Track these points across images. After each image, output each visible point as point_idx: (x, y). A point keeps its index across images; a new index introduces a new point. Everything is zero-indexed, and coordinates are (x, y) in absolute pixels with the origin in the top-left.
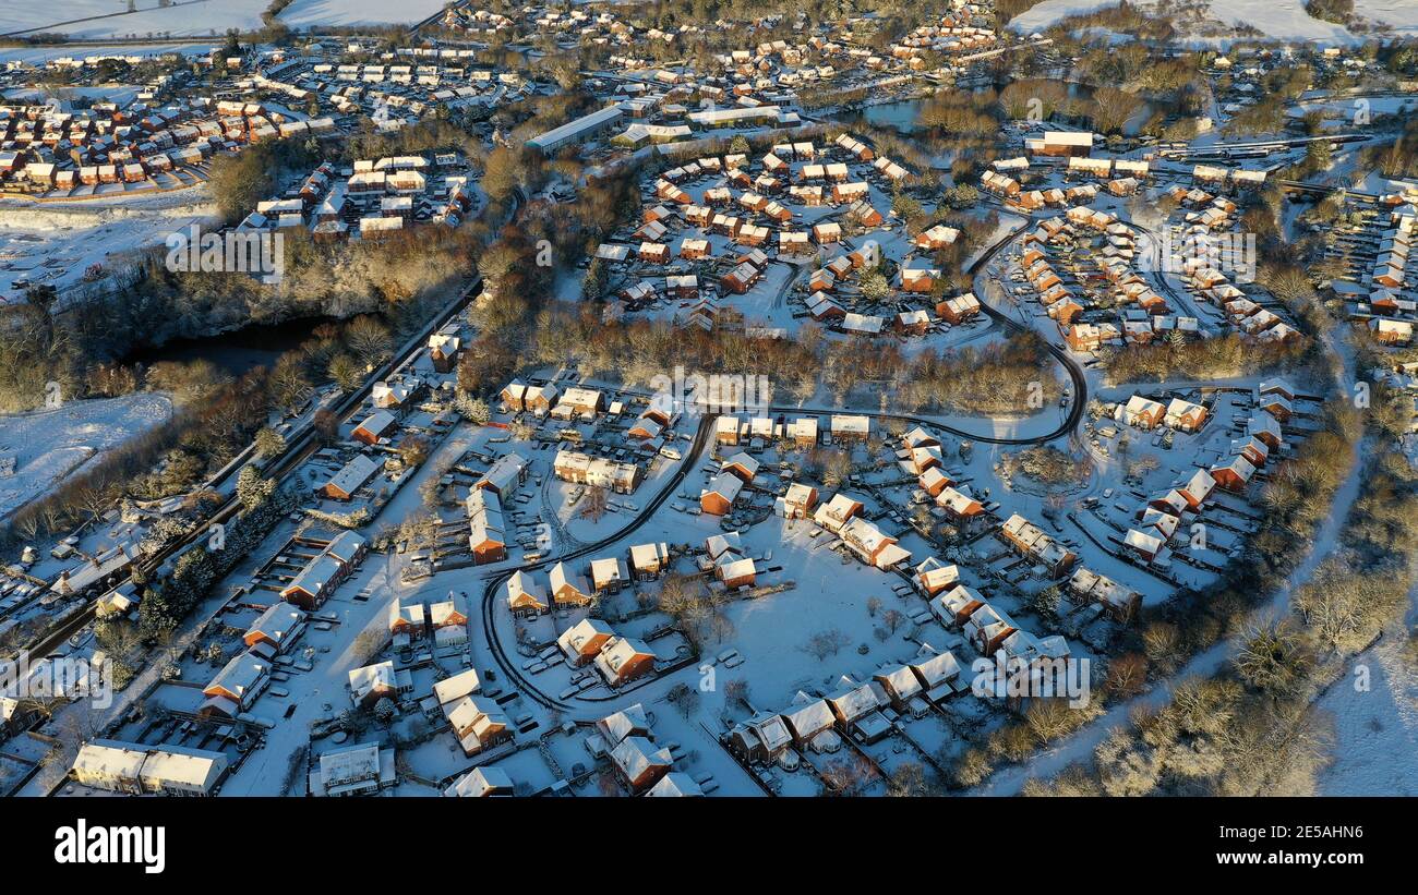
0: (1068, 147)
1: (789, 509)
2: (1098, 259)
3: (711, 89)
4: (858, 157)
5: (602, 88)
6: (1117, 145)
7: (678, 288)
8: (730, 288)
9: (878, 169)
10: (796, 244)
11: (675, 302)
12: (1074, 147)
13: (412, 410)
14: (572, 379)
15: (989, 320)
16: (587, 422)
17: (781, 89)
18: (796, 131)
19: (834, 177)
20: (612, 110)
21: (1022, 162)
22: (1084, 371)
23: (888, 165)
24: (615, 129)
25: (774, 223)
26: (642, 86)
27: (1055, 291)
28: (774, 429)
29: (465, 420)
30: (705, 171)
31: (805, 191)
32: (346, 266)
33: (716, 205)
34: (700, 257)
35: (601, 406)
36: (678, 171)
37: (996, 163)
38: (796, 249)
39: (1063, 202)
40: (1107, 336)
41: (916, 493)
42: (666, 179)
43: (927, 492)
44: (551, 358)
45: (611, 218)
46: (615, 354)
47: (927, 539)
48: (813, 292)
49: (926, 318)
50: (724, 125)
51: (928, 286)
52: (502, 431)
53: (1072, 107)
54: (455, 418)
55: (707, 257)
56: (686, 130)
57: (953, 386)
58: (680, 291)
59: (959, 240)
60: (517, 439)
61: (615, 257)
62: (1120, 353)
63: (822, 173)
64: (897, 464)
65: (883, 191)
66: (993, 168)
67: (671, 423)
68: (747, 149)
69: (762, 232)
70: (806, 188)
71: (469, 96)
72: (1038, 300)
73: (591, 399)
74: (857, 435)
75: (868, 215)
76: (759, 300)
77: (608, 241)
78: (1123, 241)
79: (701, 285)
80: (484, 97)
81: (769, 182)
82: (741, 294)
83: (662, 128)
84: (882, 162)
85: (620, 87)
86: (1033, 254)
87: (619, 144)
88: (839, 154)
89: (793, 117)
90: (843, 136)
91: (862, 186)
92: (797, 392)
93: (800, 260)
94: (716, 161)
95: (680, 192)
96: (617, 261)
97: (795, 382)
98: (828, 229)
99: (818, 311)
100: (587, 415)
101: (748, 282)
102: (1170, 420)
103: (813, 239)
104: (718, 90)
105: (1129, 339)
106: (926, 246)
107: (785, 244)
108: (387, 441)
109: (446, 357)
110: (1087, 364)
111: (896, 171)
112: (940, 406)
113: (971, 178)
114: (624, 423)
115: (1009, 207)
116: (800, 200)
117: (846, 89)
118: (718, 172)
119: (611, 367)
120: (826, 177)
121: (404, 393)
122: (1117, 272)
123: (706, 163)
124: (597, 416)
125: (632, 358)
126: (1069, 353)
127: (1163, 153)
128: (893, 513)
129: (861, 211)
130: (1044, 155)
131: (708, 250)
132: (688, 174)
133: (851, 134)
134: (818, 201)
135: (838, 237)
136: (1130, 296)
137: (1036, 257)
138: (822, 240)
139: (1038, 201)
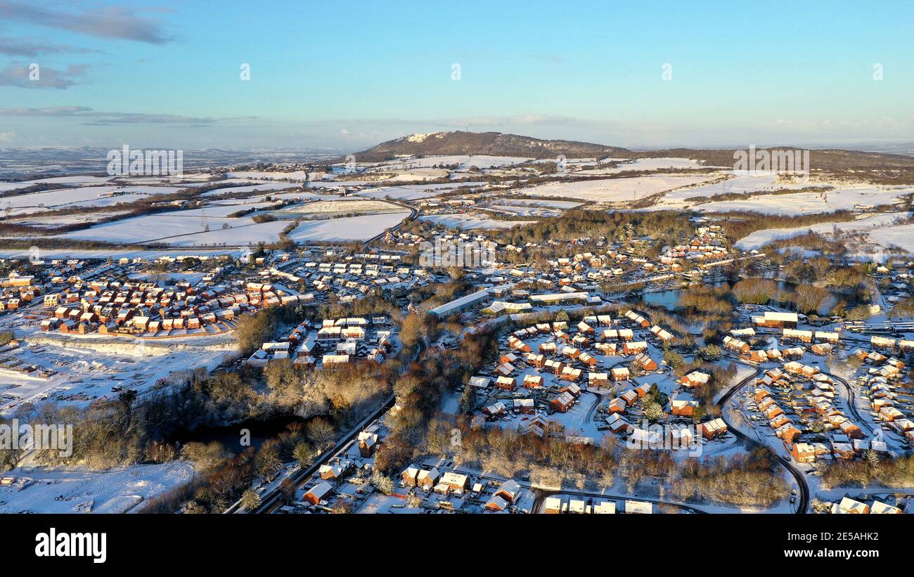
0: (781, 322)
2: (809, 398)
3: (545, 281)
4: (640, 326)
5: (477, 279)
6: (815, 321)
7: (521, 407)
8: (556, 409)
9: (653, 333)
10: (599, 381)
11: (518, 416)
12: (785, 322)
13: (344, 482)
14: (449, 466)
15: (734, 438)
16: (457, 497)
17: (589, 281)
18: (599, 308)
19: (624, 338)
20: (482, 292)
21: (750, 331)
22: (806, 477)
23: (660, 331)
24: (484, 304)
25: (585, 367)
26: (501, 279)
27: (780, 419)
28: (585, 509)
29: (377, 491)
30: (540, 332)
31: (605, 346)
32: (312, 385)
33: (547, 354)
34: (536, 387)
35: (468, 486)
36: (523, 331)
37: (732, 331)
38: (599, 384)
39: (780, 358)
40: (820, 452)
42: (515, 336)
44: (436, 451)
45: (479, 360)
46: (479, 450)
48: (611, 413)
50: (553, 303)
51: (690, 412)
52: (401, 500)
53: (782, 296)
54: (371, 489)
55: (541, 387)
56: (528, 306)
57: (711, 483)
58: (522, 409)
59: (710, 381)
60: (410, 506)
61: (480, 385)
62: (832, 464)
63: (617, 335)
65: (657, 347)
66: (730, 335)
67: (514, 501)
68: (568, 319)
69: (577, 372)
70: (606, 345)
71: (395, 282)
72: (768, 425)
73: (461, 480)
75: (647, 363)
76: (574, 418)
77: (476, 374)
78: (826, 386)
79: (536, 406)
80: (404, 284)
81: (582, 340)
82: (564, 412)
83: (513, 305)
84: (655, 329)
85: (488, 279)
86: (762, 393)
87: (486, 313)
88: (627, 323)
89: (597, 299)
90: (630, 312)
91: (643, 344)
92: (601, 483)
93: (602, 392)
94: (547, 326)
95: (523, 345)
96: (482, 388)
97: (599, 475)
98: (620, 372)
99: (615, 427)
100: (458, 491)
101: (567, 405)
103: (611, 378)
104: (549, 282)
105: (837, 455)
106: (688, 385)
107: (593, 380)
108: (325, 503)
109: (368, 447)
110: (808, 472)
111: (665, 335)
112: (702, 498)
113: (716, 340)
114: (482, 499)
115: (743, 360)
116: (602, 352)
117: (631, 283)
118: (549, 333)
119: (475, 459)
120: (619, 337)
121: (340, 470)
122: (823, 407)
123: (540, 326)
124: (465, 492)
125: (489, 453)
126: (793, 463)
127: (848, 327)
129: (642, 361)
130: (765, 327)
131: (541, 383)
132: (529, 334)
133: (635, 311)
134: (614, 353)
135: (628, 377)
136: (834, 424)
137: (765, 395)
138: (617, 379)
139: (764, 357)
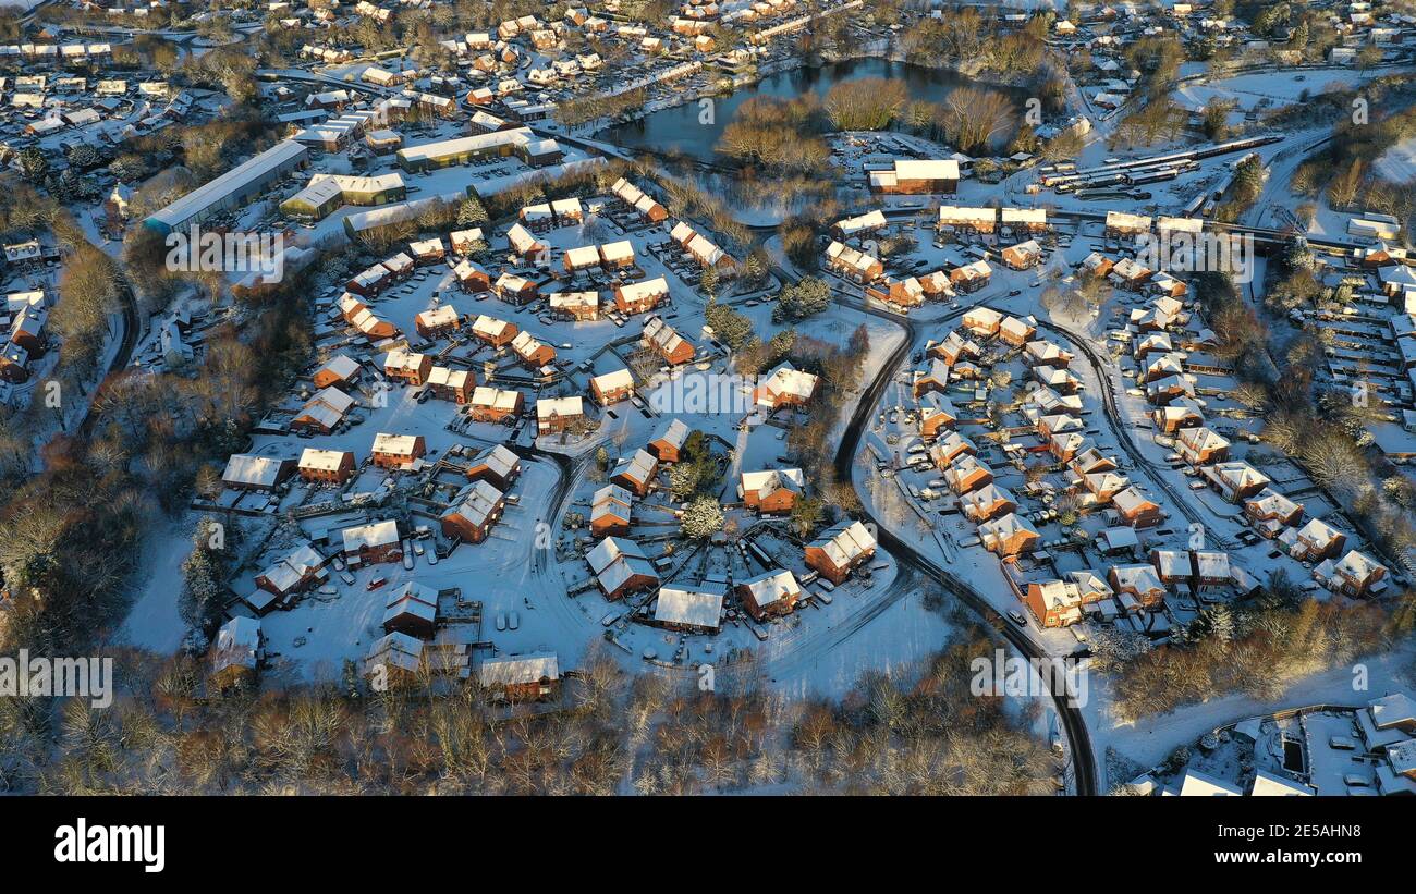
0: (928, 181)
3: (436, 100)
4: (646, 219)
5: (289, 97)
6: (989, 173)
7: (364, 548)
8: (460, 535)
9: (676, 242)
10: (566, 419)
11: (360, 573)
12: (936, 181)
15: (894, 566)
17: (530, 91)
18: (554, 173)
19: (614, 263)
20: (287, 148)
21: (875, 219)
23: (691, 238)
24: (296, 175)
25: (519, 374)
26: (341, 94)
27: (988, 498)
30: (419, 261)
31: (572, 301)
33: (428, 340)
34: (406, 466)
36: (376, 272)
37: (842, 224)
38: (566, 429)
39: (949, 292)
40: (1092, 598)
42: (356, 290)
45: (251, 396)
48: (599, 536)
49: (794, 589)
50: (454, 162)
51: (786, 501)
53: (918, 113)
55: (418, 464)
56: (394, 180)
58: (369, 554)
59: (819, 391)
61: (257, 481)
63: (597, 259)
65: (689, 282)
66: (841, 237)
68: (482, 215)
69: (507, 400)
70: (575, 296)
71: (89, 123)
72: (958, 509)
75: (672, 346)
76: (509, 556)
77: (244, 446)
78: (1059, 377)
79: (406, 531)
80: (110, 125)
81: (517, 285)
82: (478, 543)
83: (360, 180)
84: (681, 231)
85: (311, 97)
86: (937, 419)
87: (295, 211)
88: (620, 217)
89: (549, 145)
90: (621, 181)
91: (656, 286)
93: (575, 447)
94: (436, 244)
95: (374, 321)
96: (260, 490)
98: (612, 381)
99: (613, 581)
101: (489, 521)
103: (591, 398)
104: (445, 102)
105: (1128, 601)
107: (547, 420)
111: (704, 248)
113: (809, 259)
115: (874, 302)
116: (566, 315)
117: (619, 90)
118: (443, 261)
120: (603, 263)
122: (1070, 447)
123: (420, 248)
126: (1033, 631)
127: (1049, 182)
129: (660, 340)
130: (897, 193)
131: (420, 451)
132: (393, 274)
133: (632, 178)
134: (594, 315)
135: (631, 392)
136: (1102, 496)
138: (605, 400)
139: (916, 294)
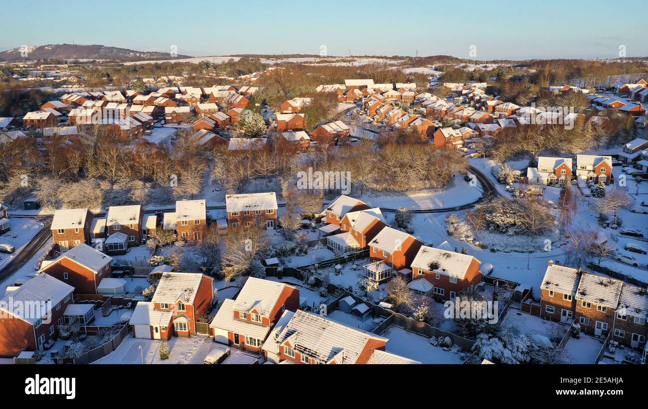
0: (360, 87)
1: (159, 320)
7: (56, 136)
23: (248, 89)
31: (187, 96)
40: (468, 135)
41: (372, 267)
43: (388, 263)
47: (426, 333)
49: (306, 137)
51: (300, 124)
64: (325, 242)
69: (149, 109)
74: (263, 215)
75: (238, 100)
86: (376, 105)
93: (185, 126)
94: (119, 93)
98: (207, 106)
99: (202, 142)
102: (583, 175)
105: (487, 136)
106: (289, 111)
107: (171, 115)
128: (350, 300)
129: (232, 99)
136: (462, 118)
137: (378, 107)
139: (359, 95)
